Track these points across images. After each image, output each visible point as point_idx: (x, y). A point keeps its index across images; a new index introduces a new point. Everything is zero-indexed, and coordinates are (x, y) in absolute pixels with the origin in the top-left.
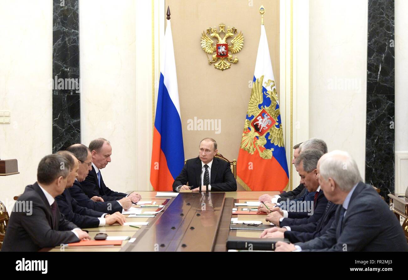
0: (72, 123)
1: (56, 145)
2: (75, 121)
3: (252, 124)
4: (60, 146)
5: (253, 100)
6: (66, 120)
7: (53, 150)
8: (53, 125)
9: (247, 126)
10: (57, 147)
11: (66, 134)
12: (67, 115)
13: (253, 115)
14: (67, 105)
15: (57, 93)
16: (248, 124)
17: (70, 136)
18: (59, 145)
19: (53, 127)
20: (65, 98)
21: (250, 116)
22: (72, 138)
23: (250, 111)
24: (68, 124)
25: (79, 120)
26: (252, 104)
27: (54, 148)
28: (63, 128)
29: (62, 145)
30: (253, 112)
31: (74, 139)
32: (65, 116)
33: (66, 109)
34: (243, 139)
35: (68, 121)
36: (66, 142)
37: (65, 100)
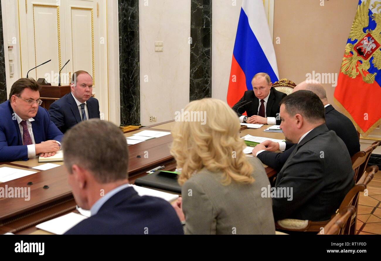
0: (204, 51)
1: (193, 68)
2: (207, 49)
3: (355, 48)
4: (195, 70)
5: (356, 23)
6: (200, 48)
7: (190, 72)
8: (191, 52)
9: (348, 51)
10: (193, 70)
11: (200, 60)
12: (201, 45)
13: (357, 39)
14: (201, 36)
15: (194, 27)
16: (350, 49)
17: (202, 61)
18: (194, 68)
19: (191, 54)
20: (199, 31)
21: (353, 40)
22: (203, 63)
23: (352, 35)
24: (201, 52)
25: (209, 49)
26: (356, 28)
27: (191, 70)
28: (198, 55)
29: (197, 69)
30: (356, 35)
31: (206, 64)
32: (199, 45)
33: (200, 39)
34: (343, 63)
35: (201, 49)
36: (200, 66)
37: (199, 32)
